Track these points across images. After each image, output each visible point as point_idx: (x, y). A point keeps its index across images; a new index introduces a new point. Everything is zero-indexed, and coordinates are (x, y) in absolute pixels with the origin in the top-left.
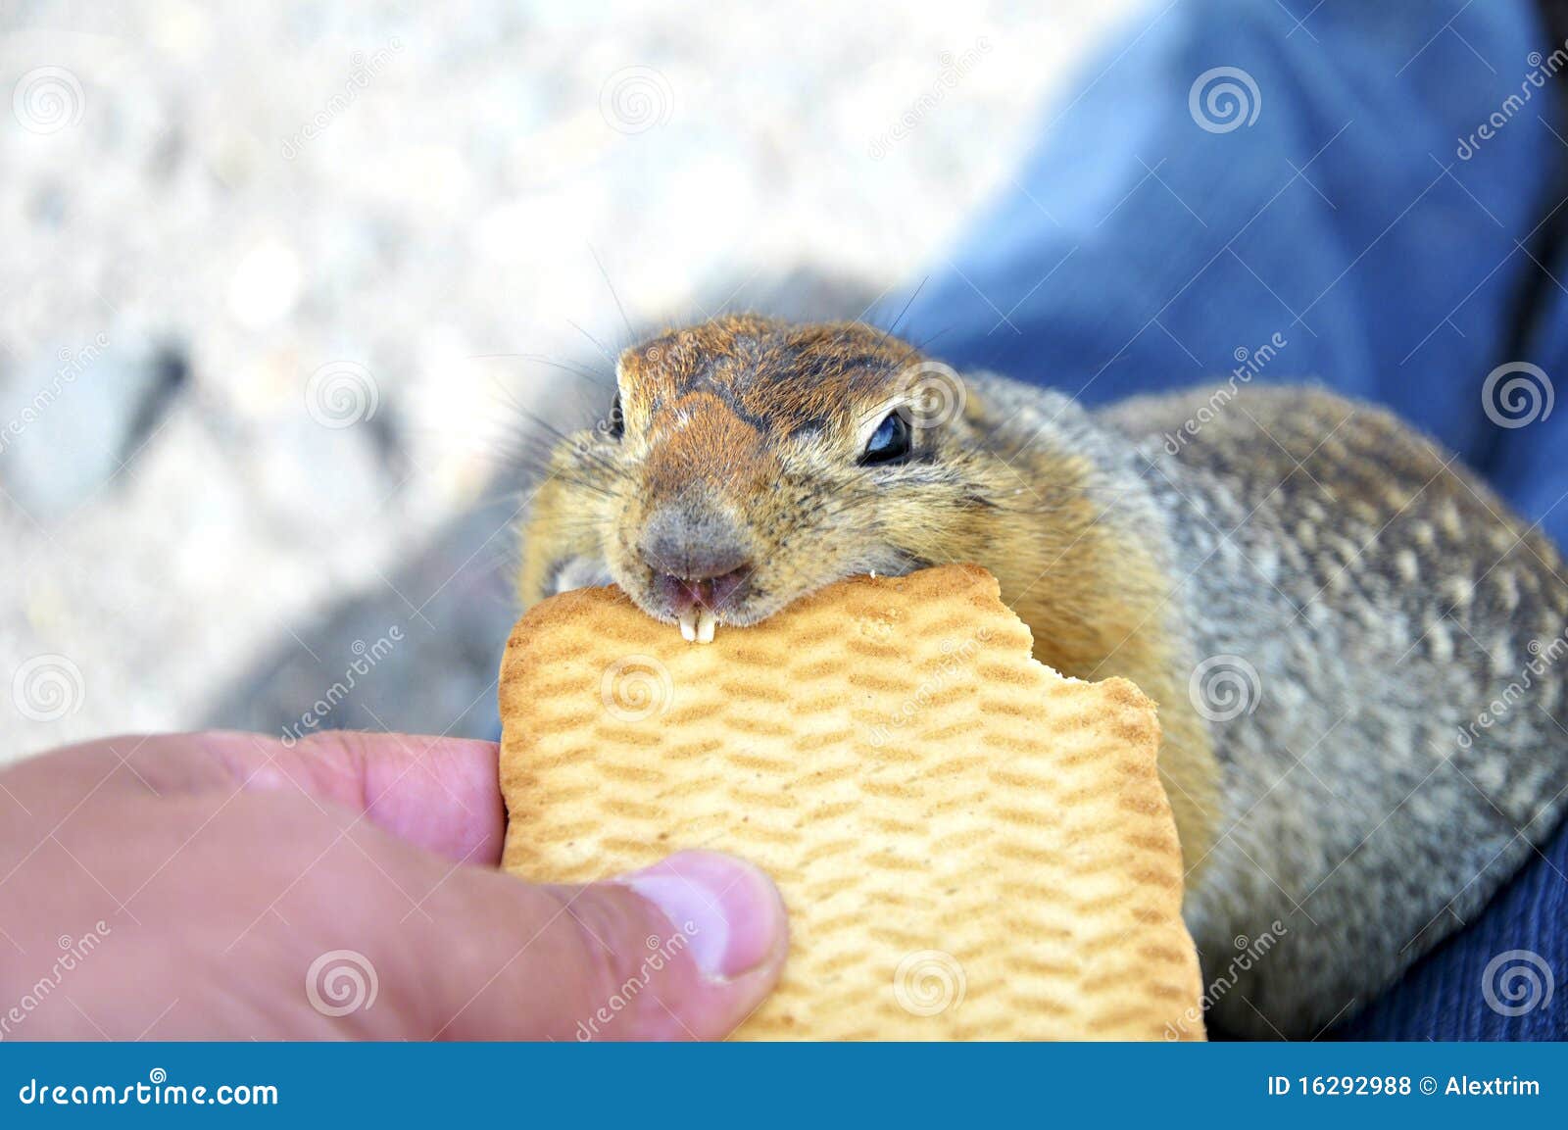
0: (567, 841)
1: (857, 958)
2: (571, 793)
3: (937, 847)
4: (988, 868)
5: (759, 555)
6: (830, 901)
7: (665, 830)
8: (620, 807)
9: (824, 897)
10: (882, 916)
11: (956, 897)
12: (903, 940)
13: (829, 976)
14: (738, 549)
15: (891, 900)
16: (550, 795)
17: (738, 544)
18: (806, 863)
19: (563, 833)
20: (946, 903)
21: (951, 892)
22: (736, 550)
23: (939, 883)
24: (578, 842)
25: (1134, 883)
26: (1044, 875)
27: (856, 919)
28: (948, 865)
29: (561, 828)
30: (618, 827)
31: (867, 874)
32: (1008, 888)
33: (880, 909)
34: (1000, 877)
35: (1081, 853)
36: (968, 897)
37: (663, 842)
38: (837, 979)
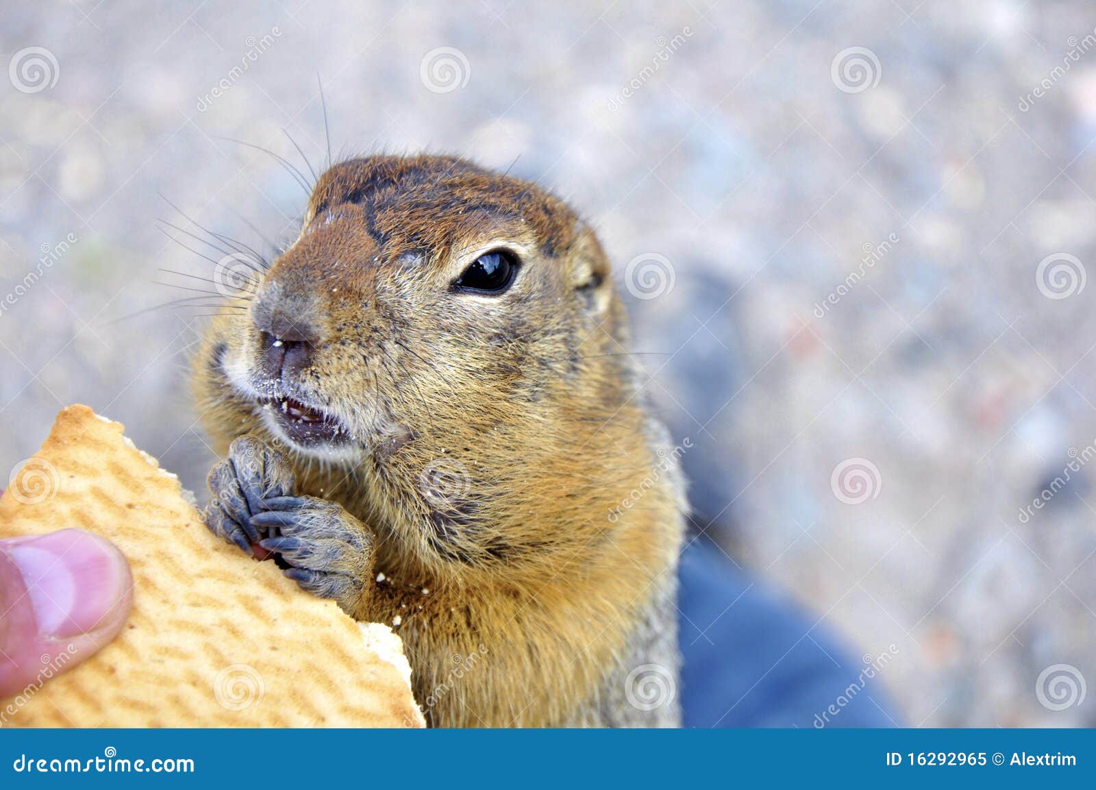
0: (71, 473)
1: (184, 656)
2: (97, 444)
3: (289, 615)
4: (308, 647)
5: (323, 339)
6: (196, 609)
7: (134, 502)
8: (118, 470)
9: (195, 605)
10: (220, 639)
11: (274, 654)
12: (221, 662)
13: (159, 657)
14: (309, 327)
15: (234, 631)
16: (83, 437)
17: (311, 323)
18: (200, 576)
19: (73, 467)
20: (265, 654)
21: (274, 649)
22: (307, 327)
23: (271, 638)
24: (77, 477)
25: (389, 712)
26: (339, 673)
27: (203, 631)
28: (285, 630)
29: (75, 463)
30: (108, 483)
31: (233, 606)
32: (311, 667)
33: (222, 633)
34: (310, 657)
35: (372, 673)
36: (282, 658)
37: (127, 510)
38: (162, 662)
